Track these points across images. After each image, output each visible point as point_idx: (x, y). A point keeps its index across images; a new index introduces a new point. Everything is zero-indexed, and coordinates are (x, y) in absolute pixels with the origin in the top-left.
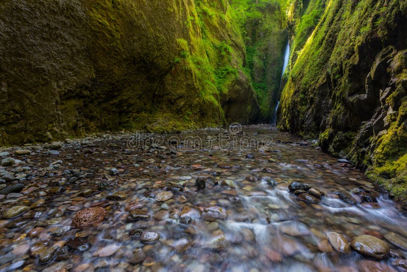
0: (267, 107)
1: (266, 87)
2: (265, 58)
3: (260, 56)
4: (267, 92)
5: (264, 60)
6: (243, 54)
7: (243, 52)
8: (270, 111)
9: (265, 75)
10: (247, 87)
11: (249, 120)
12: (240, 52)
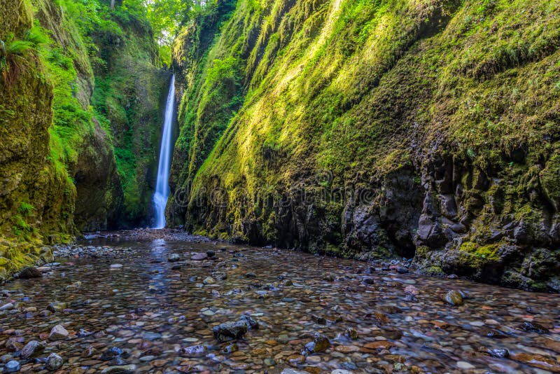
0: (136, 196)
1: (133, 158)
2: (129, 105)
3: (120, 99)
4: (135, 167)
5: (127, 109)
6: (91, 87)
7: (89, 83)
8: (143, 202)
9: (130, 135)
10: (108, 153)
11: (108, 220)
12: (85, 81)
